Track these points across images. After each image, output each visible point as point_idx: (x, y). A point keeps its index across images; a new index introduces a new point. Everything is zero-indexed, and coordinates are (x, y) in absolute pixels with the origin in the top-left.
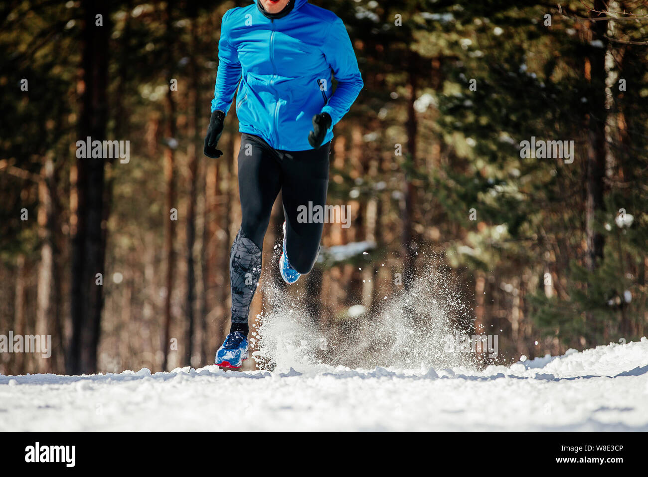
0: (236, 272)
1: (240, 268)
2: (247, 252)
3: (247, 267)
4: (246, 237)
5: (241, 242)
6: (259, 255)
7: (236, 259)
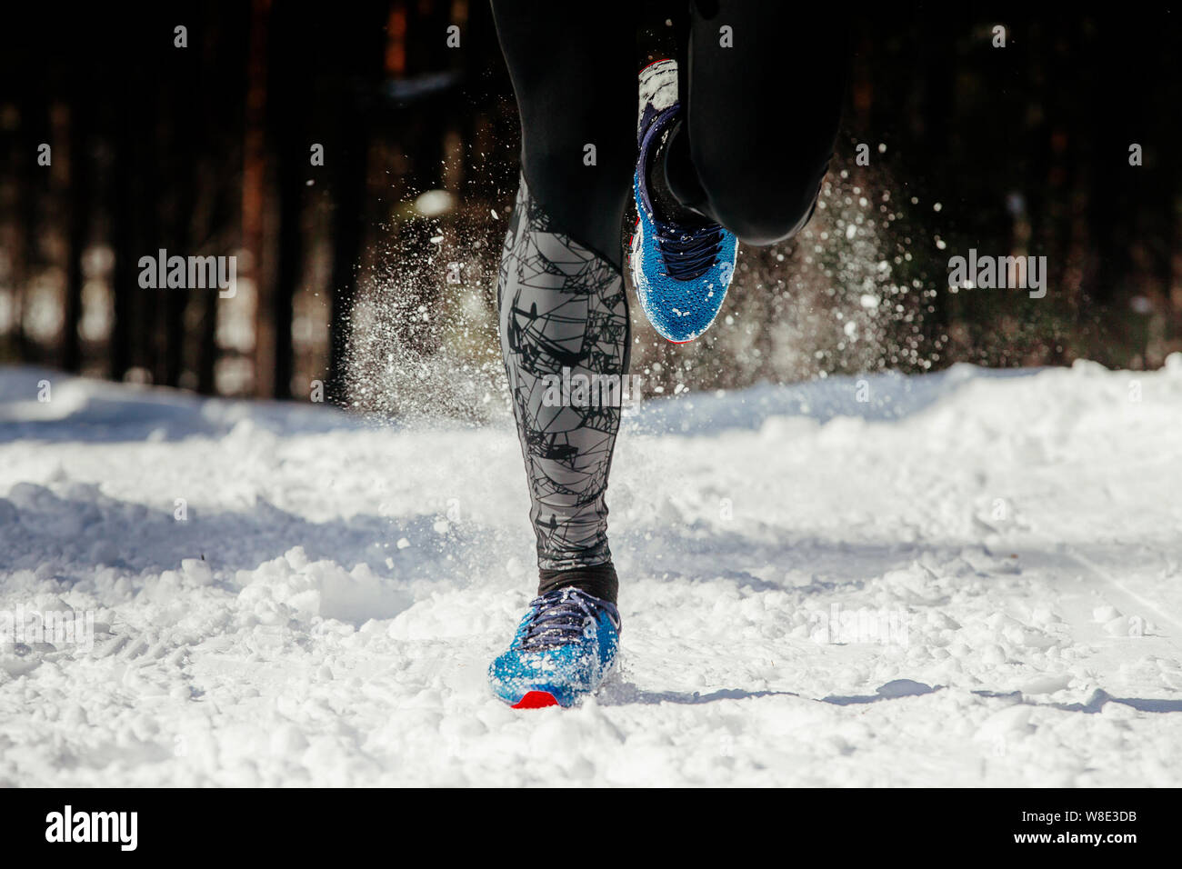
0: (531, 371)
1: (545, 357)
2: (562, 290)
3: (575, 347)
4: (551, 229)
5: (532, 252)
6: (613, 289)
7: (523, 321)
